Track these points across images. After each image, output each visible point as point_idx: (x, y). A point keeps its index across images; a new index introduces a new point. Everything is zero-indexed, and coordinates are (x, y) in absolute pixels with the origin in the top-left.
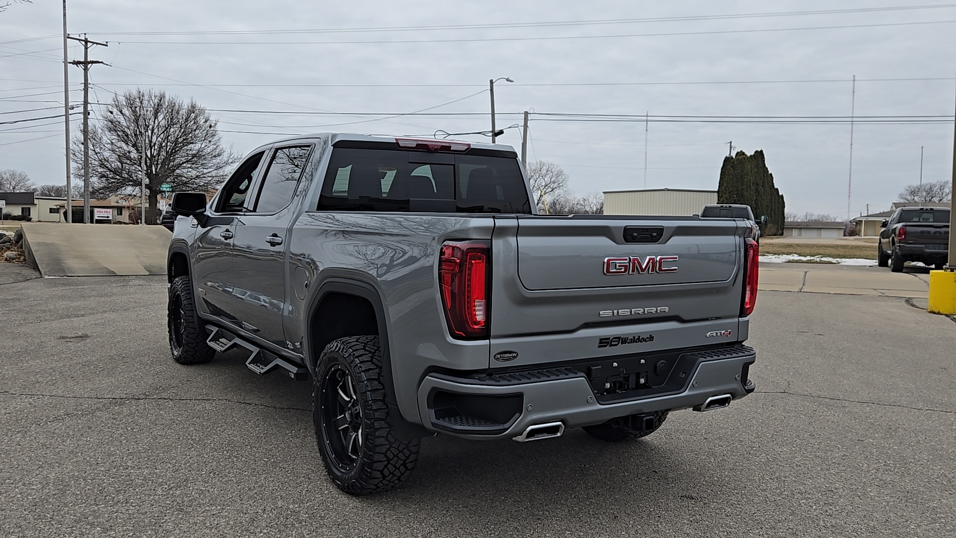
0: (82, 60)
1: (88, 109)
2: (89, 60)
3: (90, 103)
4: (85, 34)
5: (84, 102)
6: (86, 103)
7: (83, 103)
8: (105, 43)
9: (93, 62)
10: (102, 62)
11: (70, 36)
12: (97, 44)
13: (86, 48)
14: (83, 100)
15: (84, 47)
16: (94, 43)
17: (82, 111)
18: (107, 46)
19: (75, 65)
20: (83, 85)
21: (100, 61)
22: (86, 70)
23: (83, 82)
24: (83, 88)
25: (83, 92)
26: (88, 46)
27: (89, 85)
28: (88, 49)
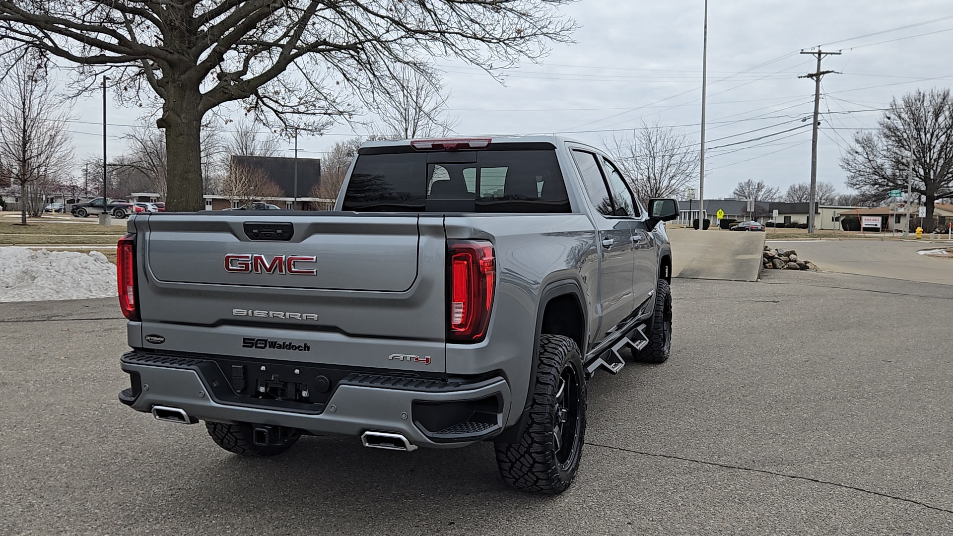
0: (815, 72)
1: (818, 119)
2: (821, 70)
3: (820, 113)
4: (819, 46)
5: (815, 113)
6: (816, 113)
7: (813, 114)
8: (838, 52)
9: (824, 73)
10: (832, 71)
11: (804, 51)
12: (832, 54)
13: (819, 60)
14: (813, 111)
15: (817, 60)
16: (827, 54)
17: (812, 122)
18: (840, 54)
19: (810, 78)
20: (815, 96)
21: (830, 70)
22: (818, 81)
23: (815, 93)
24: (814, 99)
25: (814, 103)
26: (822, 57)
27: (820, 96)
28: (821, 61)
